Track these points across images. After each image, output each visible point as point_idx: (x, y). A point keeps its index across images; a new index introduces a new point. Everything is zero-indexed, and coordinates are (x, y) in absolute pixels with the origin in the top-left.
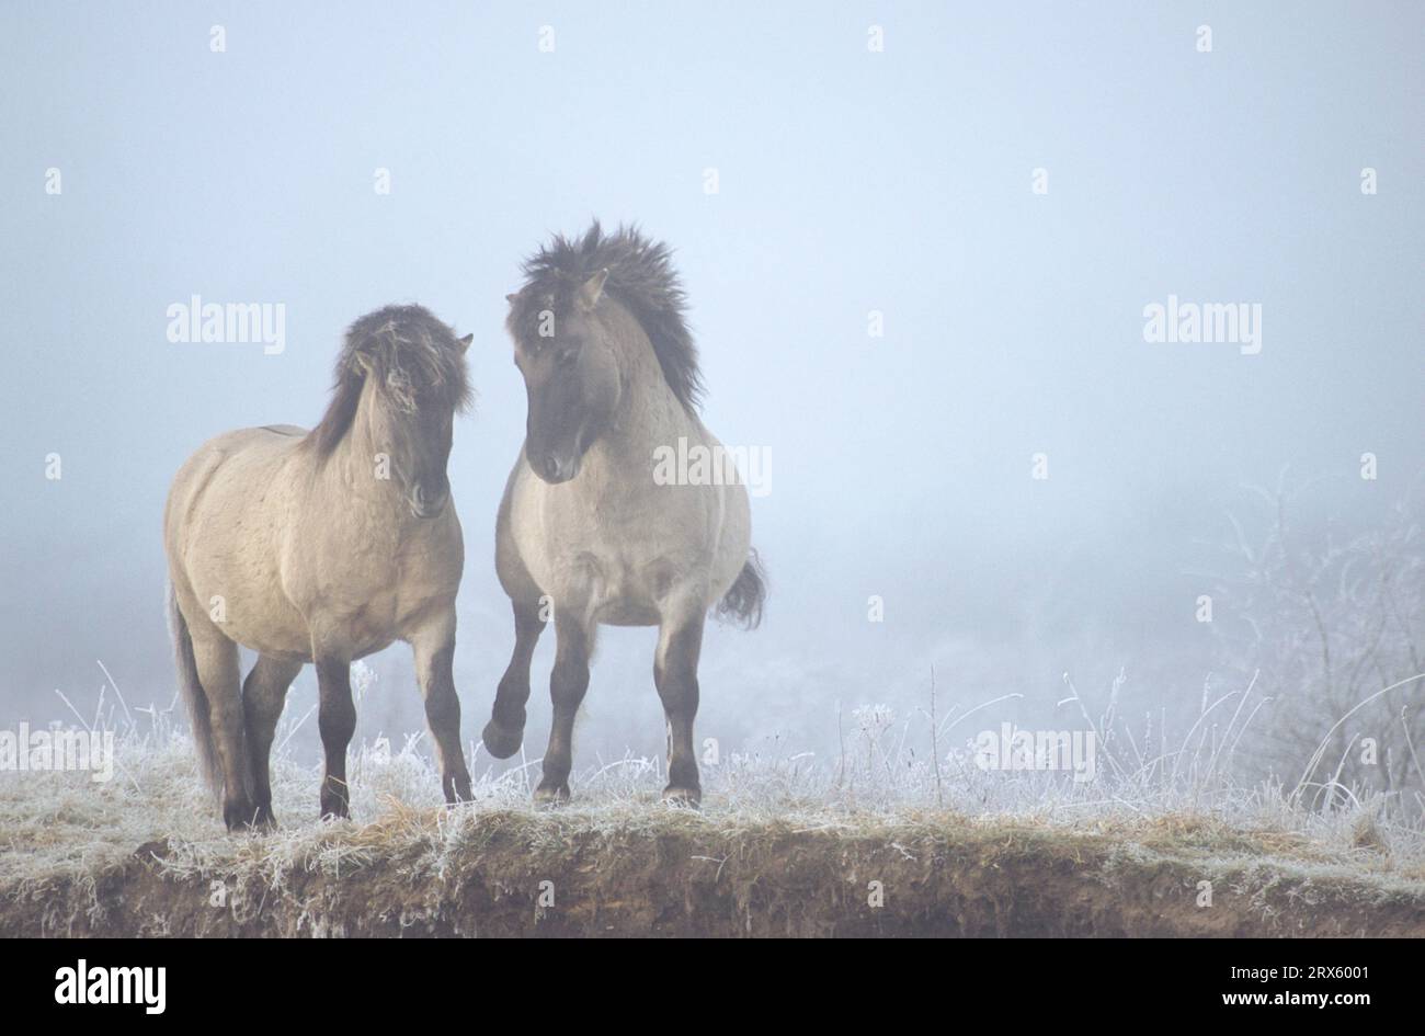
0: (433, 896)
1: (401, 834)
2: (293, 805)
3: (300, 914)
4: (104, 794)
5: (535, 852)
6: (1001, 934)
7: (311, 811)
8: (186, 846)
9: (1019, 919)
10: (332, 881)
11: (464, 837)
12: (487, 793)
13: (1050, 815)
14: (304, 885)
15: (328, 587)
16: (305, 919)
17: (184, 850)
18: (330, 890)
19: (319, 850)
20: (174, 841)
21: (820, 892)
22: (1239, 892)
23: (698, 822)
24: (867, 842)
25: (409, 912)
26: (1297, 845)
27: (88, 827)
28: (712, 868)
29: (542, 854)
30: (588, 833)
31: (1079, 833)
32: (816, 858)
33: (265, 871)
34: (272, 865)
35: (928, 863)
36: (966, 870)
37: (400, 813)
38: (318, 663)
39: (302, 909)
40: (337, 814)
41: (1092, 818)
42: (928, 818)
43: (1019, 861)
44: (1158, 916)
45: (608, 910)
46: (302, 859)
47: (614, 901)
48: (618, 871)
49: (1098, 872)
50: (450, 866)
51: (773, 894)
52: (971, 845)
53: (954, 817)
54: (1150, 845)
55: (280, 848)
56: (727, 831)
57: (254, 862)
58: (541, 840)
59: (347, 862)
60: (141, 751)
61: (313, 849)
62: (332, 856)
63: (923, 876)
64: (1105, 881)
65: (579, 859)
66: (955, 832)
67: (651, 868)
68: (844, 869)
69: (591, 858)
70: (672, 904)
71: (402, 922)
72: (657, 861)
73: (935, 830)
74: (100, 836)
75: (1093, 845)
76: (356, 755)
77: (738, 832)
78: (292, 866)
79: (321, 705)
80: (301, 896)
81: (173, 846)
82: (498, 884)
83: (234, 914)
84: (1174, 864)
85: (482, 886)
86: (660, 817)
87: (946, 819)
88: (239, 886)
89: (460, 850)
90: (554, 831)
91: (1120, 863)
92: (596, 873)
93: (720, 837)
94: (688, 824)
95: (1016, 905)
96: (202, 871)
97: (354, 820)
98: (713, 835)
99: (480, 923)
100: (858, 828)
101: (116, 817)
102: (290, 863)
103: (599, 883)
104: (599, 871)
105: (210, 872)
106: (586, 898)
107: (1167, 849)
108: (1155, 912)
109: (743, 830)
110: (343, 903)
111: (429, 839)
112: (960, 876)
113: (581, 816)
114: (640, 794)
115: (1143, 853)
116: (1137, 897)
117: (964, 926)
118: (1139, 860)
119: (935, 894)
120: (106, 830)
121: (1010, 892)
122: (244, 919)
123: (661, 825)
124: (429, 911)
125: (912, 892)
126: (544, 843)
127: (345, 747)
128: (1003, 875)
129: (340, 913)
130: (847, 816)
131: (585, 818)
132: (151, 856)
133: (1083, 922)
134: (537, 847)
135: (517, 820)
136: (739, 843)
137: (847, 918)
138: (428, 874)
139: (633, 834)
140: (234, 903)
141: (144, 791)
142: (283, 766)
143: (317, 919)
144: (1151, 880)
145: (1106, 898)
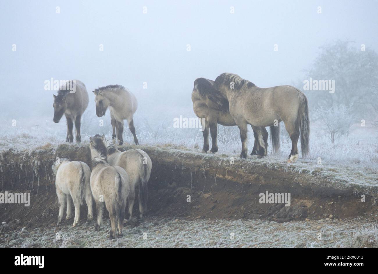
5: (69, 150)
10: (38, 155)
14: (34, 155)
17: (16, 150)
19: (36, 150)
22: (175, 155)
26: (185, 148)
30: (77, 147)
33: (28, 153)
39: (34, 159)
45: (81, 159)
46: (34, 151)
48: (82, 153)
50: (56, 152)
54: (162, 149)
55: (30, 149)
57: (26, 151)
58: (70, 148)
59: (40, 152)
62: (38, 151)
65: (76, 151)
71: (49, 161)
78: (32, 152)
81: (14, 149)
83: (24, 160)
84: (165, 151)
85: (61, 155)
88: (24, 155)
89: (58, 150)
90: (72, 147)
91: (157, 151)
96: (19, 153)
101: (7, 144)
104: (79, 153)
106: (77, 157)
107: (164, 149)
108: (163, 159)
110: (40, 158)
111: (52, 148)
116: (160, 157)
118: (160, 151)
124: (53, 159)
132: (11, 151)
135: (66, 145)
138: (53, 154)
140: (23, 158)
143: (36, 160)
144: (162, 154)
145: (155, 156)
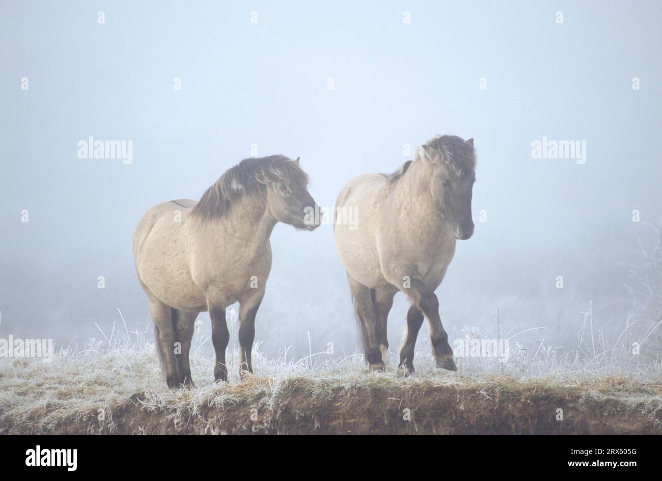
0: (267, 417)
1: (252, 389)
2: (202, 376)
3: (206, 426)
4: (115, 371)
5: (314, 397)
6: (532, 433)
7: (210, 379)
8: (153, 395)
9: (540, 426)
10: (221, 411)
11: (281, 390)
12: (292, 369)
13: (554, 377)
14: (207, 413)
15: (216, 276)
16: (208, 429)
17: (152, 397)
18: (220, 415)
19: (214, 397)
20: (147, 393)
21: (447, 414)
22: (643, 412)
23: (390, 382)
24: (469, 390)
25: (256, 425)
27: (108, 387)
28: (397, 403)
29: (318, 398)
30: (339, 387)
31: (568, 386)
32: (445, 398)
33: (190, 407)
34: (193, 404)
35: (497, 400)
36: (515, 404)
37: (251, 379)
38: (210, 311)
39: (207, 424)
40: (223, 380)
41: (573, 379)
42: (497, 379)
43: (539, 400)
44: (606, 424)
45: (349, 423)
46: (207, 401)
47: (352, 419)
48: (353, 405)
49: (577, 404)
50: (275, 403)
51: (425, 416)
52: (517, 392)
53: (509, 379)
54: (601, 391)
55: (196, 396)
56: (403, 386)
57: (184, 402)
58: (317, 391)
59: (227, 402)
60: (132, 352)
61: (211, 396)
62: (220, 399)
63: (495, 406)
64: (580, 408)
65: (335, 400)
66: (510, 386)
67: (368, 404)
68: (458, 403)
69: (340, 399)
70: (378, 420)
71: (253, 429)
72: (371, 400)
73: (500, 385)
74: (113, 391)
75: (574, 391)
76: (231, 353)
77: (408, 386)
78: (202, 404)
79: (213, 330)
80: (206, 418)
81: (147, 395)
82: (297, 411)
83: (176, 426)
84: (613, 399)
85: (290, 412)
86: (372, 380)
87: (505, 379)
88: (177, 414)
89: (280, 396)
90: (323, 387)
91: (587, 400)
92: (343, 406)
93: (400, 389)
94: (385, 383)
95: (539, 419)
96: (161, 407)
97: (230, 383)
98: (397, 388)
99: (289, 430)
100: (464, 384)
101: (121, 382)
102: (201, 403)
103: (344, 411)
104: (344, 405)
105: (164, 407)
106: (338, 418)
107: (610, 393)
108: (604, 422)
109: (411, 385)
110: (226, 421)
111: (265, 391)
112: (512, 406)
113: (335, 380)
114: (363, 369)
115: (597, 394)
116: (595, 415)
117: (514, 429)
118: (596, 398)
119: (501, 414)
120: (116, 388)
121: (535, 413)
122: (180, 429)
123: (373, 384)
124: (266, 424)
125: (491, 414)
126: (318, 392)
127: (225, 349)
128: (533, 405)
129: (225, 425)
130: (459, 379)
131: (337, 380)
132: (137, 400)
133: (570, 427)
134: (315, 394)
135: (305, 382)
136: (409, 391)
137: (460, 426)
138: (265, 407)
139: (360, 388)
140: (175, 421)
141: (133, 370)
142: (197, 358)
143: (214, 429)
144: (602, 407)
145: (581, 416)
